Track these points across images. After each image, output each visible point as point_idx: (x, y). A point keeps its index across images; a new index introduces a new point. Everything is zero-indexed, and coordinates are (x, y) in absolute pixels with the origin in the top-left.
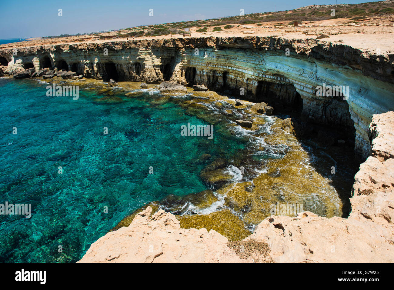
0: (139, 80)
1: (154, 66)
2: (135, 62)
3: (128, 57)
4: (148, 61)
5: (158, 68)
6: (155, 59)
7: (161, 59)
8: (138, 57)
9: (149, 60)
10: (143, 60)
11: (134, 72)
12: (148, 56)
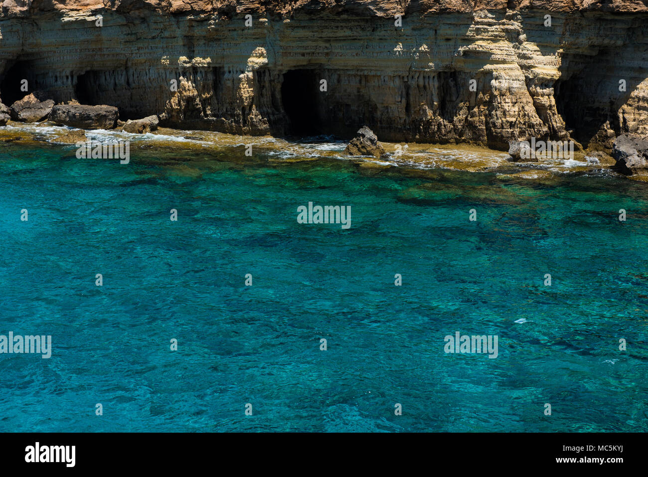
0: (450, 136)
1: (528, 82)
2: (446, 67)
3: (424, 48)
4: (504, 62)
5: (547, 91)
6: (534, 56)
7: (563, 56)
8: (461, 49)
9: (509, 59)
10: (486, 57)
11: (431, 106)
12: (505, 44)
